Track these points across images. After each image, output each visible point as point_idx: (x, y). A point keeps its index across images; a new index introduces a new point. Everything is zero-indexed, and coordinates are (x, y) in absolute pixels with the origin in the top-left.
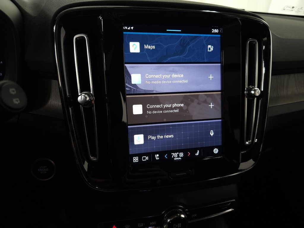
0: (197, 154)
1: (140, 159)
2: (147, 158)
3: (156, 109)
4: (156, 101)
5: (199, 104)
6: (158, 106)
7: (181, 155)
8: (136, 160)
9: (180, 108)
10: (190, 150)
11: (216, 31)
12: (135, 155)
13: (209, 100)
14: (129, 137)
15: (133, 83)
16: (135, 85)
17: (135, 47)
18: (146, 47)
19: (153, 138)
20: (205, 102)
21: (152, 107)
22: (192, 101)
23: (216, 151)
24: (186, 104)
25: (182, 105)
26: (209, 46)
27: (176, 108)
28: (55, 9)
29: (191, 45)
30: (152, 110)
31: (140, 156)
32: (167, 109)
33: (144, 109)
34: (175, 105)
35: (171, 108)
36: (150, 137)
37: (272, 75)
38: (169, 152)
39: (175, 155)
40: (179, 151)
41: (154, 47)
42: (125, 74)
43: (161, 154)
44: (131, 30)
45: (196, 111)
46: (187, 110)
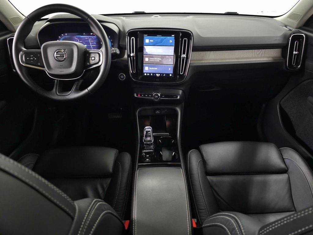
0: (164, 75)
1: (147, 74)
2: (149, 74)
3: (152, 60)
4: (152, 57)
5: (166, 59)
6: (153, 59)
7: (159, 75)
8: (145, 74)
9: (160, 60)
10: (162, 74)
11: (173, 36)
12: (145, 73)
13: (169, 58)
14: (144, 67)
15: (146, 51)
16: (146, 52)
17: (147, 41)
18: (151, 41)
19: (151, 68)
20: (168, 59)
21: (151, 59)
22: (164, 58)
23: (171, 75)
24: (162, 59)
25: (160, 59)
26: (171, 41)
27: (158, 60)
28: (127, 30)
29: (164, 40)
30: (151, 60)
31: (147, 73)
32: (156, 60)
33: (149, 59)
34: (158, 59)
35: (157, 60)
36: (150, 68)
37: (192, 51)
38: (155, 74)
39: (157, 75)
40: (159, 74)
41: (153, 41)
42: (144, 49)
43: (153, 74)
44: (146, 36)
45: (165, 62)
46: (162, 61)
